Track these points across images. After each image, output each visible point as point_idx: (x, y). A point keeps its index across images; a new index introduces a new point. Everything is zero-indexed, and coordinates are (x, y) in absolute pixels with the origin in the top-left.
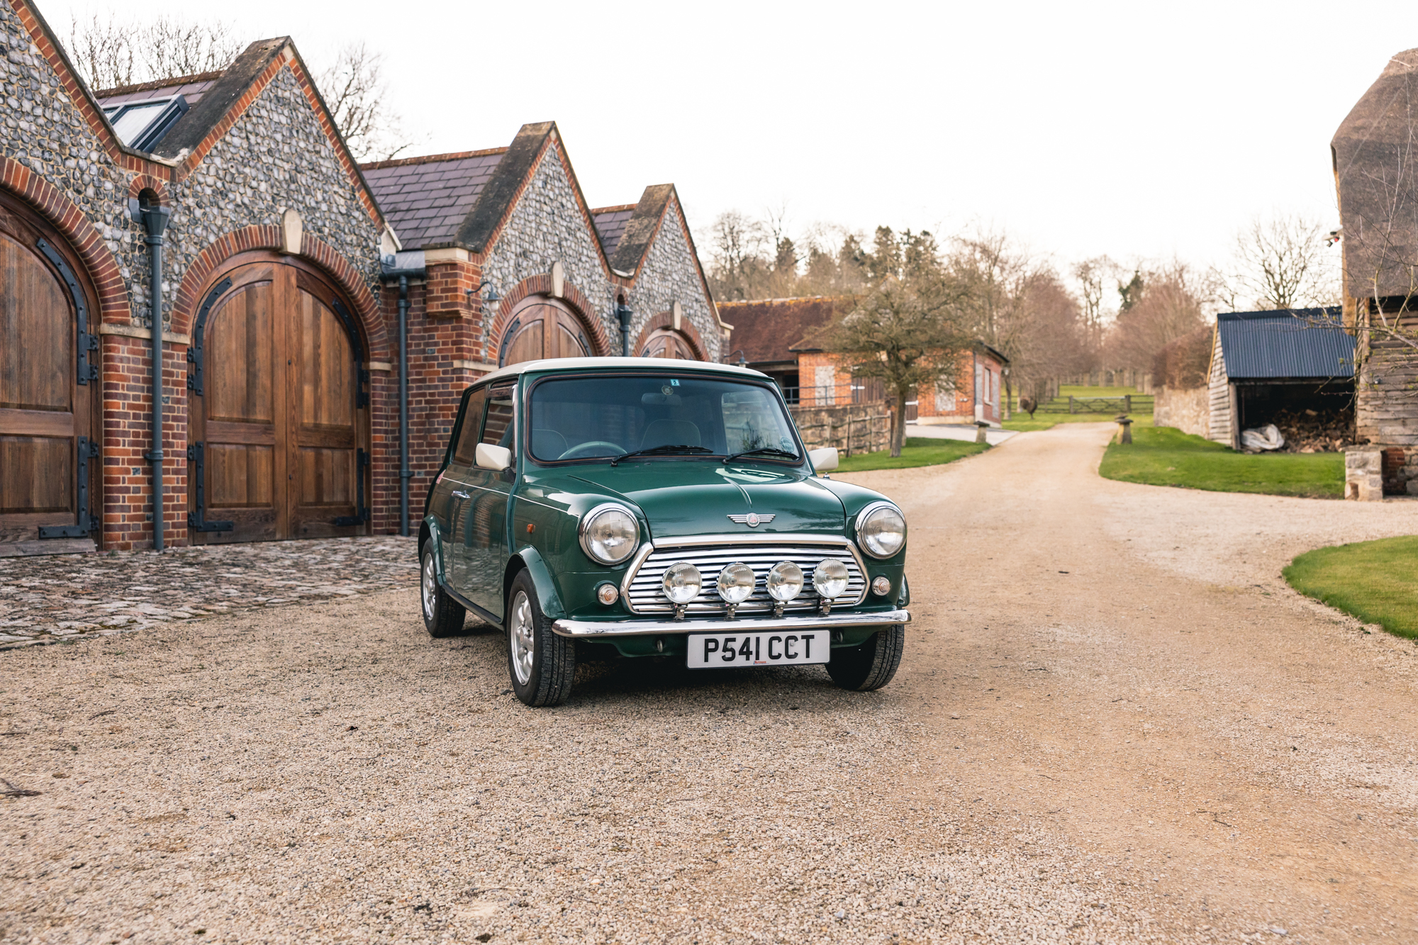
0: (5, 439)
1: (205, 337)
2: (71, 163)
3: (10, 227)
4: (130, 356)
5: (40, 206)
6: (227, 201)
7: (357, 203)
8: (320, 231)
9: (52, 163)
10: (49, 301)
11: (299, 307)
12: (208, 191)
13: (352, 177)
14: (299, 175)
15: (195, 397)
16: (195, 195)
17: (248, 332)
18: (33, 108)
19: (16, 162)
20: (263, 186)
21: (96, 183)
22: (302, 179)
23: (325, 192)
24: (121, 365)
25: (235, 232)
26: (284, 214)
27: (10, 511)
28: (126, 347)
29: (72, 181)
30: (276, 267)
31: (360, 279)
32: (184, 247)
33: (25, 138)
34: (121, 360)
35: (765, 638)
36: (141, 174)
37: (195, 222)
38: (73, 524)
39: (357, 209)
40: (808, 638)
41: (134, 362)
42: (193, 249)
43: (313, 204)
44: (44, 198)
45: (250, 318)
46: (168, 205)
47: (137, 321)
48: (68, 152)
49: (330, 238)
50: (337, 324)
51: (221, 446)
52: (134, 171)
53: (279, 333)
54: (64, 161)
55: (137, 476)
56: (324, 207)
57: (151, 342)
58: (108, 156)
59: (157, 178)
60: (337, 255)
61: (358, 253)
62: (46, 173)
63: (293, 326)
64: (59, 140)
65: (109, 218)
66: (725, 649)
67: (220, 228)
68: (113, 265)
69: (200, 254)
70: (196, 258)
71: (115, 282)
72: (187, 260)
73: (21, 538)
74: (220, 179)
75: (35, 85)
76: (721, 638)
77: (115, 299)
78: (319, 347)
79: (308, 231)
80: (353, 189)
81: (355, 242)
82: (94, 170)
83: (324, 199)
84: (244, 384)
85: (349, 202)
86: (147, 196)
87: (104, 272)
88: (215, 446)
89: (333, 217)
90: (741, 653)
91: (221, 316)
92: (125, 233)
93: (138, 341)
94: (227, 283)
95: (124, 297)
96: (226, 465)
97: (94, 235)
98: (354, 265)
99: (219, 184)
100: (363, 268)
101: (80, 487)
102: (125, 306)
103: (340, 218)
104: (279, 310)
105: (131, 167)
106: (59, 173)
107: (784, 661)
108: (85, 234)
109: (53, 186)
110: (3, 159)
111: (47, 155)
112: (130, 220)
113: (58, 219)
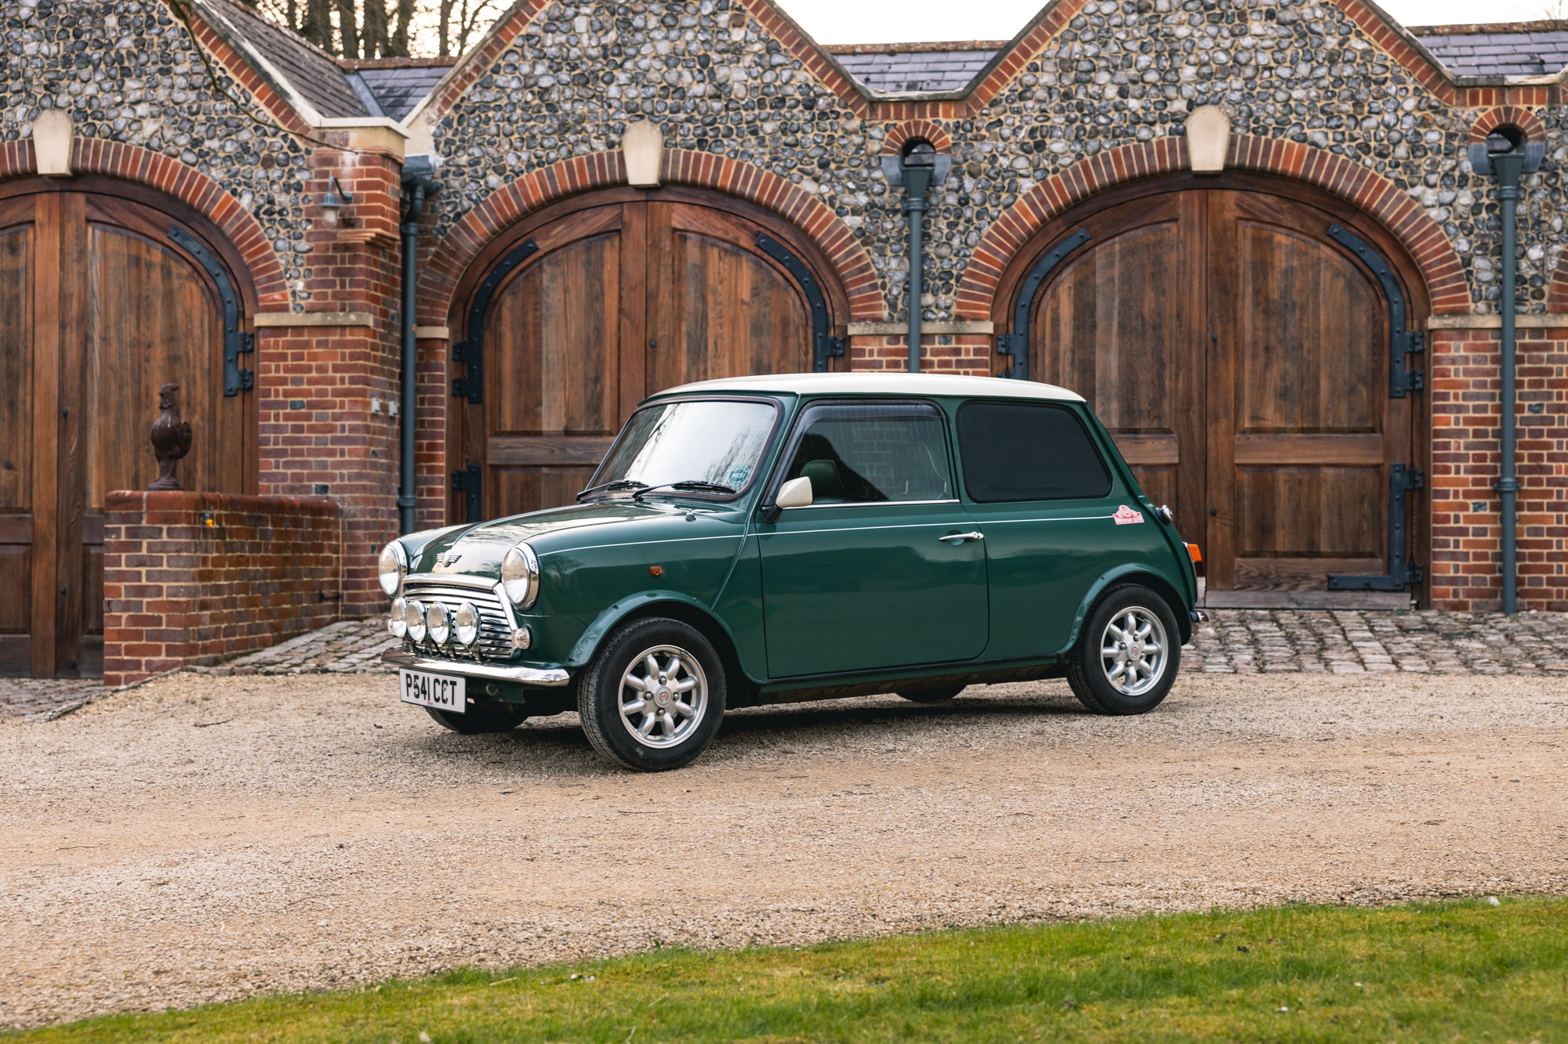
0: (1281, 473)
2: (1372, 122)
3: (1288, 219)
4: (1470, 354)
5: (1323, 186)
9: (1342, 129)
10: (1346, 299)
18: (1313, 69)
19: (1288, 140)
21: (1412, 138)
24: (1452, 367)
27: (1285, 555)
28: (1462, 344)
29: (1373, 144)
33: (1301, 110)
34: (1453, 361)
36: (1491, 108)
38: (1380, 574)
41: (1475, 361)
44: (1328, 175)
46: (1543, 138)
47: (1482, 306)
48: (1366, 109)
52: (1481, 106)
54: (1358, 124)
55: (1481, 513)
57: (1503, 332)
58: (1433, 97)
59: (1523, 107)
62: (1332, 143)
64: (1353, 97)
65: (1434, 178)
68: (1441, 237)
71: (1443, 261)
73: (1302, 588)
75: (1316, 41)
77: (1443, 282)
82: (1409, 121)
87: (1425, 251)
92: (1461, 192)
93: (1483, 333)
95: (1459, 278)
97: (1409, 205)
101: (1392, 528)
102: (1462, 289)
105: (1474, 103)
106: (1353, 139)
108: (1394, 206)
109: (1342, 157)
110: (1268, 143)
111: (1333, 123)
112: (1471, 174)
113: (1351, 196)
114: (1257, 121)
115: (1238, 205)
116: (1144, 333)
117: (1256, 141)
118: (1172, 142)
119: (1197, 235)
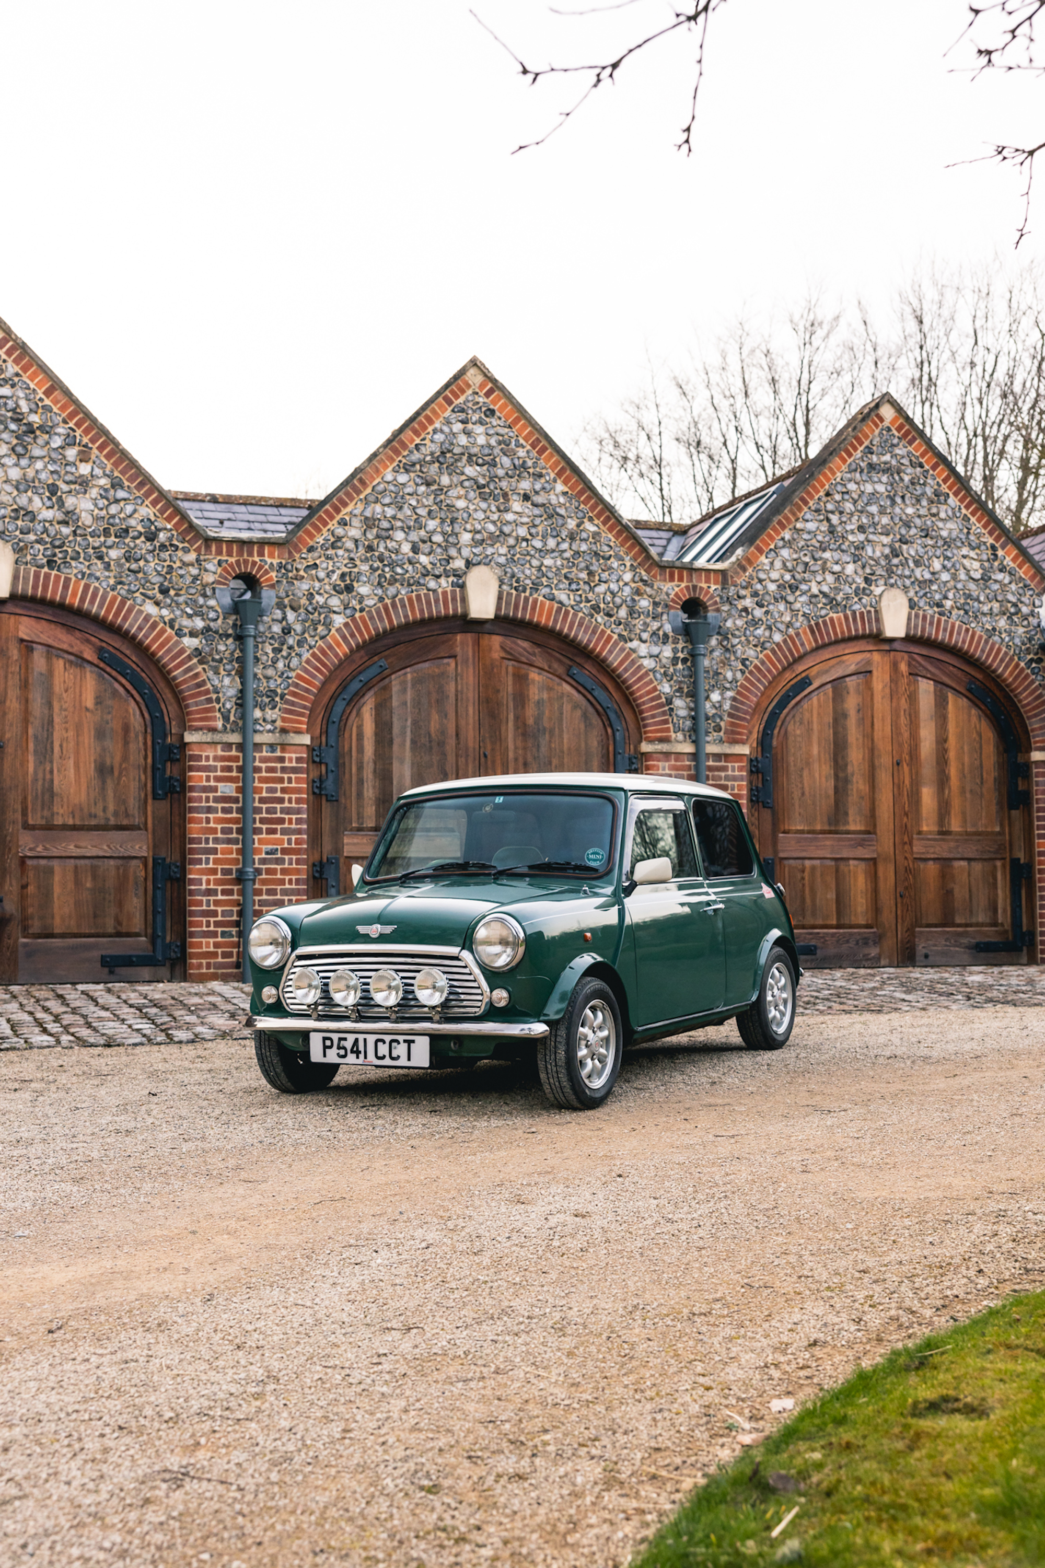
1: (775, 743)
2: (602, 588)
3: (539, 661)
4: (673, 773)
5: (567, 636)
6: (798, 593)
7: (1002, 563)
8: (939, 605)
9: (580, 592)
10: (582, 726)
11: (913, 698)
12: (772, 587)
13: (991, 533)
14: (905, 547)
15: (761, 809)
16: (755, 594)
17: (835, 734)
18: (558, 544)
19: (541, 598)
20: (850, 569)
21: (629, 603)
22: (909, 551)
23: (947, 558)
25: (810, 627)
26: (881, 596)
28: (667, 764)
29: (602, 606)
30: (876, 657)
31: (1006, 654)
32: (739, 652)
33: (550, 575)
35: (371, 1039)
36: (683, 585)
37: (755, 623)
39: (1001, 571)
40: (409, 1042)
42: (751, 653)
43: (927, 576)
44: (571, 628)
45: (839, 718)
46: (718, 610)
47: (680, 736)
48: (597, 578)
49: (955, 612)
50: (974, 711)
51: (799, 861)
52: (676, 583)
53: (883, 730)
54: (592, 589)
56: (945, 577)
57: (695, 756)
58: (643, 573)
59: (704, 585)
60: (967, 630)
61: (1002, 623)
62: (573, 603)
63: (903, 720)
64: (587, 568)
65: (645, 636)
66: (339, 1048)
67: (789, 625)
68: (651, 682)
69: (761, 656)
70: (756, 662)
71: (652, 700)
72: (743, 664)
74: (790, 571)
75: (560, 522)
76: (335, 1037)
77: (653, 716)
78: (945, 741)
79: (920, 608)
80: (993, 548)
81: (996, 611)
82: (627, 590)
83: (944, 567)
84: (831, 792)
85: (986, 564)
86: (693, 606)
87: (641, 691)
88: (791, 862)
89: (959, 586)
90: (352, 1052)
91: (797, 719)
92: (665, 648)
93: (681, 756)
94: (805, 682)
95: (664, 713)
96: (806, 882)
97: (628, 655)
98: (996, 638)
99: (788, 577)
100: (1012, 639)
102: (666, 722)
103: (972, 586)
104: (881, 704)
105: (672, 579)
106: (588, 601)
107: (388, 1062)
108: (618, 655)
109: (580, 614)
110: (526, 599)
111: (574, 587)
112: (671, 634)
113: (587, 645)
114: (517, 582)
115: (502, 647)
116: (431, 748)
117: (518, 597)
118: (454, 592)
119: (471, 670)
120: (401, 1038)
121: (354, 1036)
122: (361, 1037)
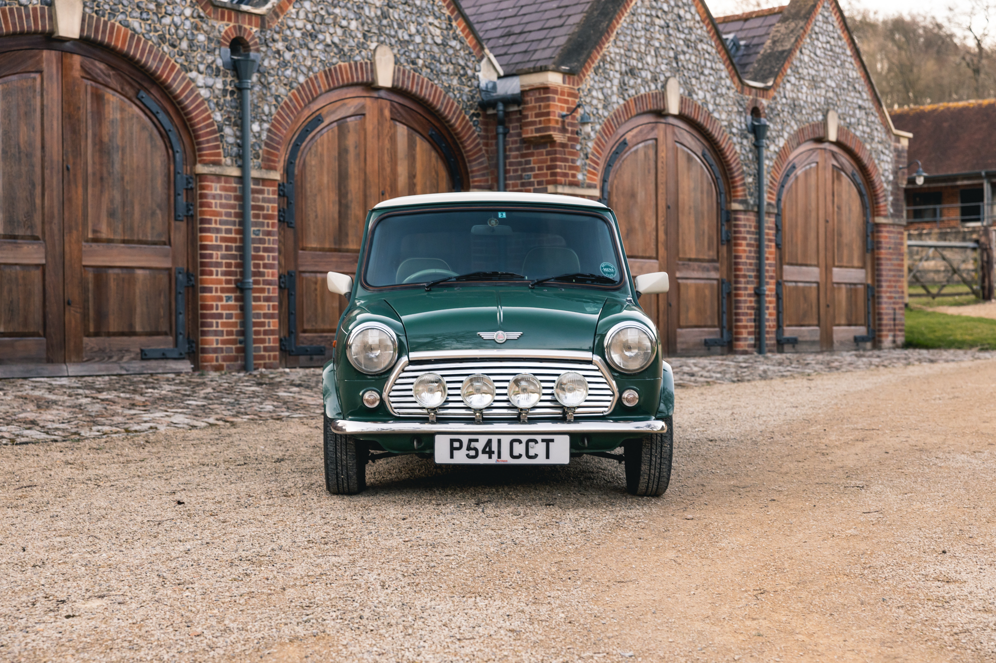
0: (111, 271)
1: (296, 172)
2: (167, 20)
3: (113, 83)
4: (223, 193)
5: (139, 62)
6: (316, 42)
7: (454, 33)
8: (414, 63)
9: (149, 22)
10: (149, 146)
11: (393, 139)
12: (298, 34)
13: (448, 7)
14: (391, 11)
15: (287, 229)
16: (285, 39)
17: (340, 166)
19: (117, 24)
20: (354, 25)
21: (190, 37)
22: (395, 14)
23: (419, 24)
24: (213, 201)
25: (325, 72)
26: (375, 50)
27: (115, 334)
28: (218, 185)
29: (168, 36)
30: (368, 102)
31: (457, 107)
32: (273, 89)
33: (125, 2)
34: (214, 197)
35: (506, 440)
36: (232, 24)
37: (285, 64)
38: (171, 347)
39: (454, 38)
40: (548, 442)
41: (226, 198)
42: (282, 90)
43: (406, 37)
44: (142, 54)
45: (342, 152)
46: (258, 50)
47: (228, 161)
48: (163, 10)
49: (424, 69)
50: (433, 154)
51: (313, 275)
52: (226, 22)
53: (373, 165)
54: (160, 20)
55: (230, 303)
56: (418, 39)
57: (241, 179)
58: (201, 10)
59: (247, 27)
60: (432, 86)
61: (455, 82)
62: (144, 31)
63: (386, 158)
65: (202, 67)
66: (469, 448)
67: (310, 69)
68: (206, 110)
69: (290, 94)
70: (286, 99)
71: (207, 126)
72: (277, 100)
73: (126, 359)
74: (310, 22)
76: (465, 439)
77: (208, 141)
78: (414, 176)
79: (401, 64)
80: (449, 19)
81: (451, 71)
82: (188, 25)
83: (418, 31)
84: (336, 216)
85: (445, 32)
86: (238, 44)
87: (198, 117)
88: (307, 275)
89: (427, 48)
90: (484, 452)
91: (313, 151)
92: (217, 80)
93: (230, 179)
94: (318, 120)
95: (216, 139)
96: (318, 292)
97: (188, 84)
98: (451, 94)
99: (309, 27)
100: (461, 96)
101: (178, 313)
102: (217, 147)
103: (435, 49)
104: (372, 143)
105: (223, 19)
106: (156, 31)
107: (524, 461)
108: (180, 83)
109: (150, 43)
110: (105, 23)
111: (145, 16)
112: (222, 68)
113: (155, 72)
114: (98, 6)
115: (82, 66)
116: (20, 159)
117: (98, 20)
118: (42, 9)
119: (55, 85)
120: (539, 438)
121: (486, 438)
122: (495, 438)
